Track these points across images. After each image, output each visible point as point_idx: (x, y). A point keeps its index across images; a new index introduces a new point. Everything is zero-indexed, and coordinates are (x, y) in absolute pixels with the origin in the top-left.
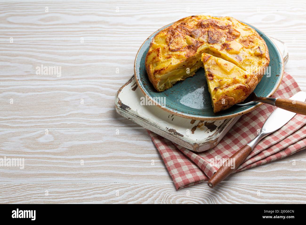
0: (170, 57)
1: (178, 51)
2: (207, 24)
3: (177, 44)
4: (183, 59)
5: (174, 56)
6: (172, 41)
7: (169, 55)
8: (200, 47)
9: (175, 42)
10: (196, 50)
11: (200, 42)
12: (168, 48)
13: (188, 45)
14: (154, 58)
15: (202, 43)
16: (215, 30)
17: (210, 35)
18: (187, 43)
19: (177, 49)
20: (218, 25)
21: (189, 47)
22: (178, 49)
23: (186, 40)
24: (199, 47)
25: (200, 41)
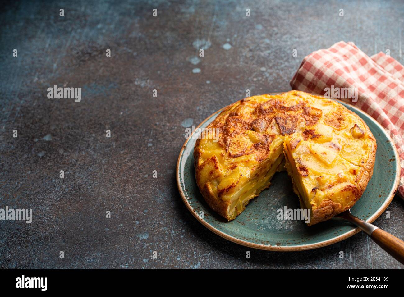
0: (234, 167)
1: (243, 155)
2: (270, 107)
3: (239, 145)
4: (254, 165)
5: (242, 164)
6: (229, 143)
7: (232, 164)
8: (272, 143)
9: (234, 143)
10: (268, 148)
11: (269, 136)
12: (227, 154)
13: (253, 144)
14: (211, 173)
15: (273, 136)
16: (285, 114)
17: (280, 123)
18: (250, 140)
19: (241, 153)
20: (286, 105)
21: (256, 146)
22: (243, 153)
23: (248, 137)
24: (270, 143)
25: (270, 134)
